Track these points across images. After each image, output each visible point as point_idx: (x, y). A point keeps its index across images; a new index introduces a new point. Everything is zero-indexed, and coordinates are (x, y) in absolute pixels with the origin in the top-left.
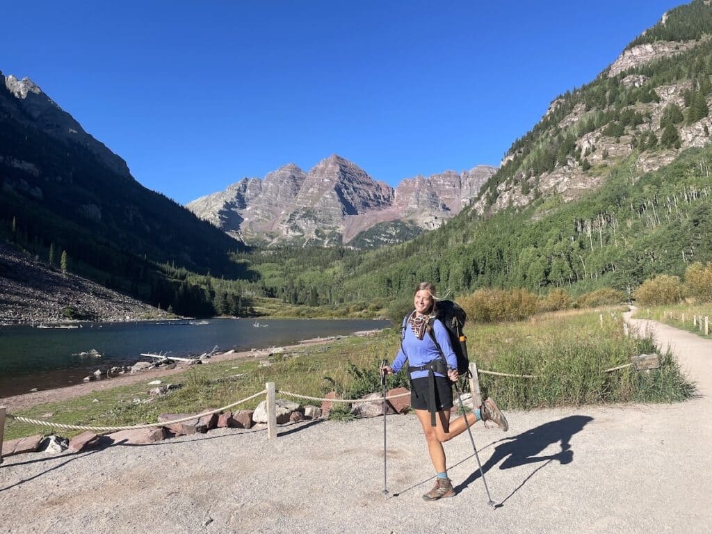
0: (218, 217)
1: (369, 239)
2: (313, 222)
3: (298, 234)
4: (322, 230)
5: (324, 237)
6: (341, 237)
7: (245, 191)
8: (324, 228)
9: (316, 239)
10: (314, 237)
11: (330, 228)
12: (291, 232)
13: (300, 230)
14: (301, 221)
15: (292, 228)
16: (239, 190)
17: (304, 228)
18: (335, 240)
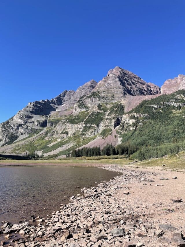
0: (32, 105)
1: (157, 105)
2: (98, 99)
3: (84, 110)
4: (105, 105)
5: (105, 110)
6: (123, 108)
7: (64, 97)
8: (107, 104)
9: (98, 112)
10: (96, 110)
11: (112, 103)
12: (78, 109)
13: (86, 107)
14: (87, 100)
15: (79, 106)
16: (60, 96)
17: (89, 105)
18: (116, 111)
